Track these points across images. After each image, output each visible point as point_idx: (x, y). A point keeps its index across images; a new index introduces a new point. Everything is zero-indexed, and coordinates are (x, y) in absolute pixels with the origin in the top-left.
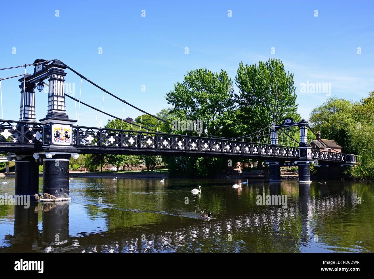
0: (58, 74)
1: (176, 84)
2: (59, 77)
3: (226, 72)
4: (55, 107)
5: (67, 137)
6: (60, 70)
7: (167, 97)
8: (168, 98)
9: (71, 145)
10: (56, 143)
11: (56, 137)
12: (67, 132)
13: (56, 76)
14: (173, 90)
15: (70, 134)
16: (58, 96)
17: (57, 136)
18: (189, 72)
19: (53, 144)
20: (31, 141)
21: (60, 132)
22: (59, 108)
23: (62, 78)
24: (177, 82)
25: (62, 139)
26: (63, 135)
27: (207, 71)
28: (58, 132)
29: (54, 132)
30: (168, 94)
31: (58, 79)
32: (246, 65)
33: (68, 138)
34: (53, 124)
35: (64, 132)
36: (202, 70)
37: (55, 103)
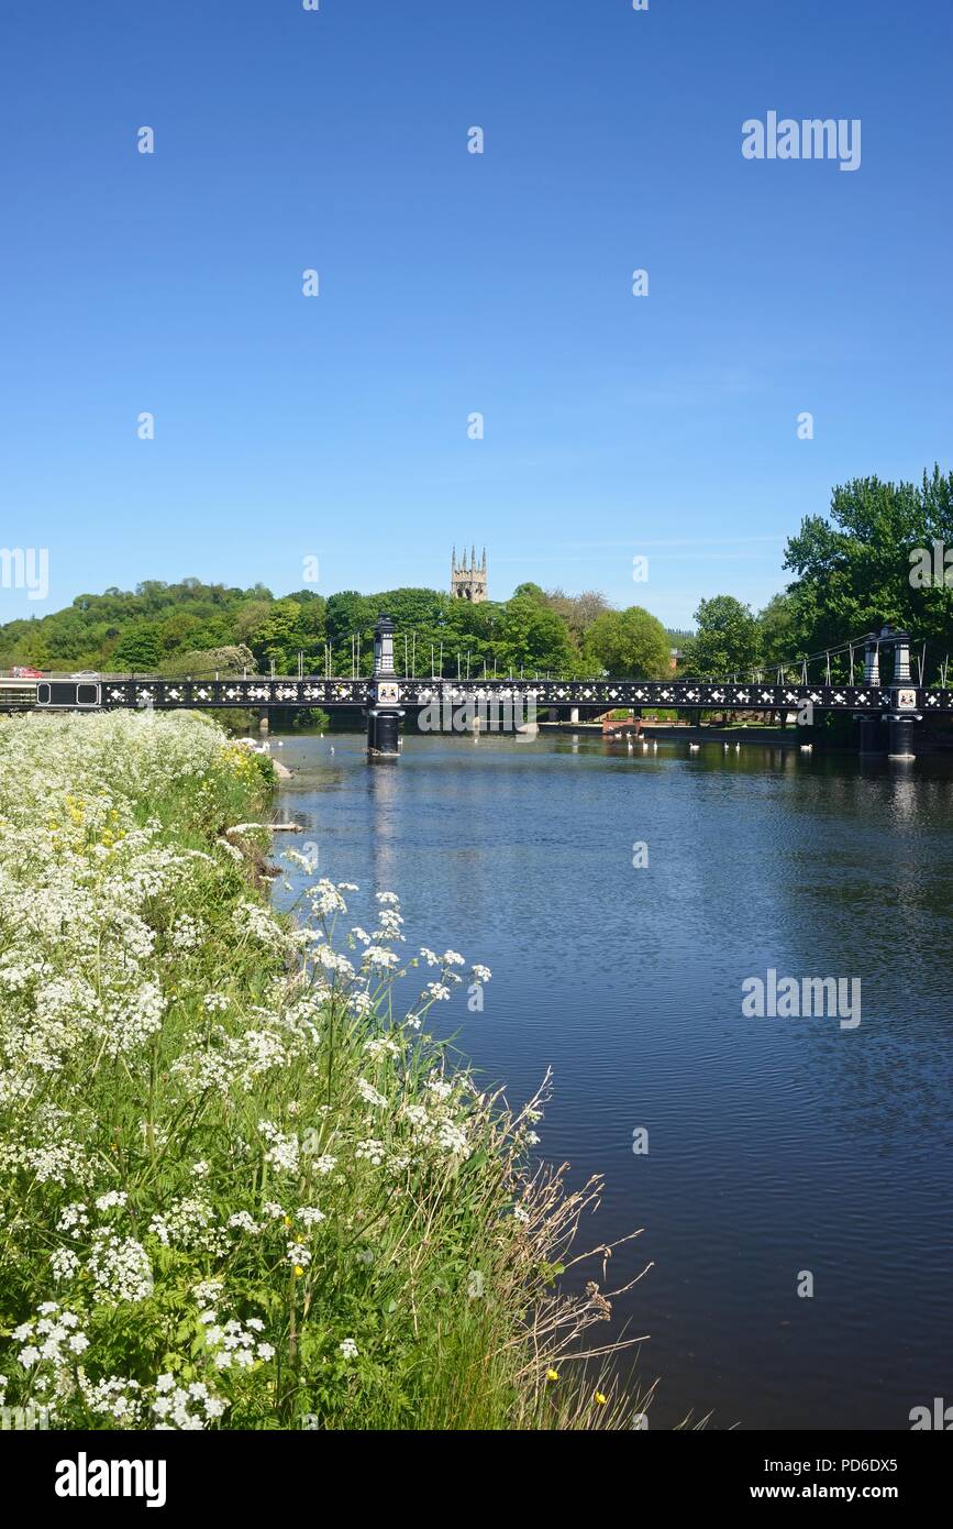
15: (396, 691)
17: (384, 694)
21: (386, 690)
28: (384, 690)
33: (395, 695)
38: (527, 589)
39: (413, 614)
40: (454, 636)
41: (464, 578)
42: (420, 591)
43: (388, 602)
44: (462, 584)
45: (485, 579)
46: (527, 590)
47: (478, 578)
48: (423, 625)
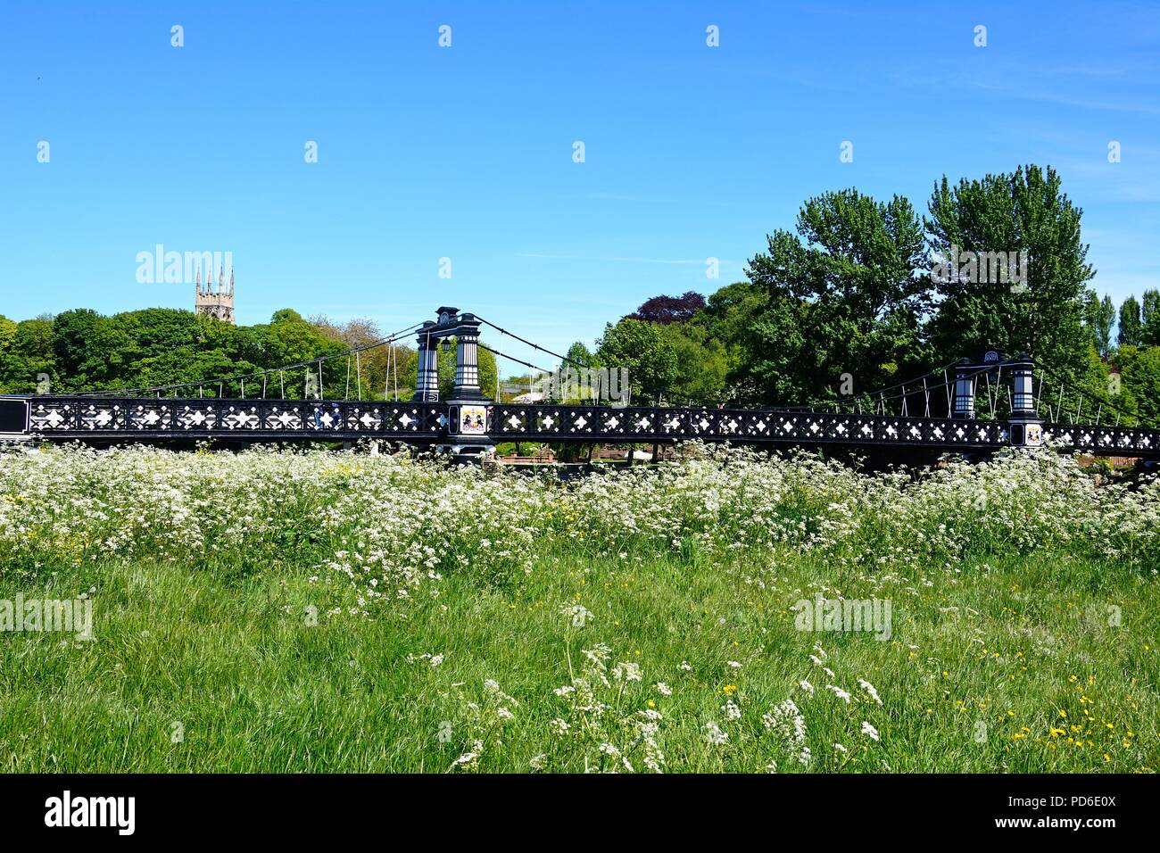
0: (468, 335)
1: (772, 235)
2: (471, 338)
3: (906, 200)
4: (465, 382)
5: (479, 422)
6: (473, 328)
7: (749, 268)
8: (751, 272)
9: (486, 433)
10: (466, 431)
11: (465, 423)
12: (479, 416)
13: (466, 338)
14: (764, 251)
15: (484, 418)
16: (468, 366)
17: (467, 422)
18: (809, 202)
19: (461, 433)
20: (433, 429)
21: (471, 416)
22: (470, 382)
23: (474, 339)
24: (775, 231)
25: (473, 427)
26: (474, 421)
27: (859, 198)
28: (468, 416)
29: (463, 418)
30: (753, 262)
31: (469, 342)
32: (962, 182)
33: (481, 424)
34: (461, 405)
35: (476, 416)
36: (847, 193)
37: (465, 375)
38: (286, 316)
39: (169, 337)
40: (228, 362)
41: (209, 301)
42: (175, 312)
43: (138, 323)
44: (208, 307)
45: (232, 304)
46: (284, 316)
47: (226, 303)
48: (183, 350)
